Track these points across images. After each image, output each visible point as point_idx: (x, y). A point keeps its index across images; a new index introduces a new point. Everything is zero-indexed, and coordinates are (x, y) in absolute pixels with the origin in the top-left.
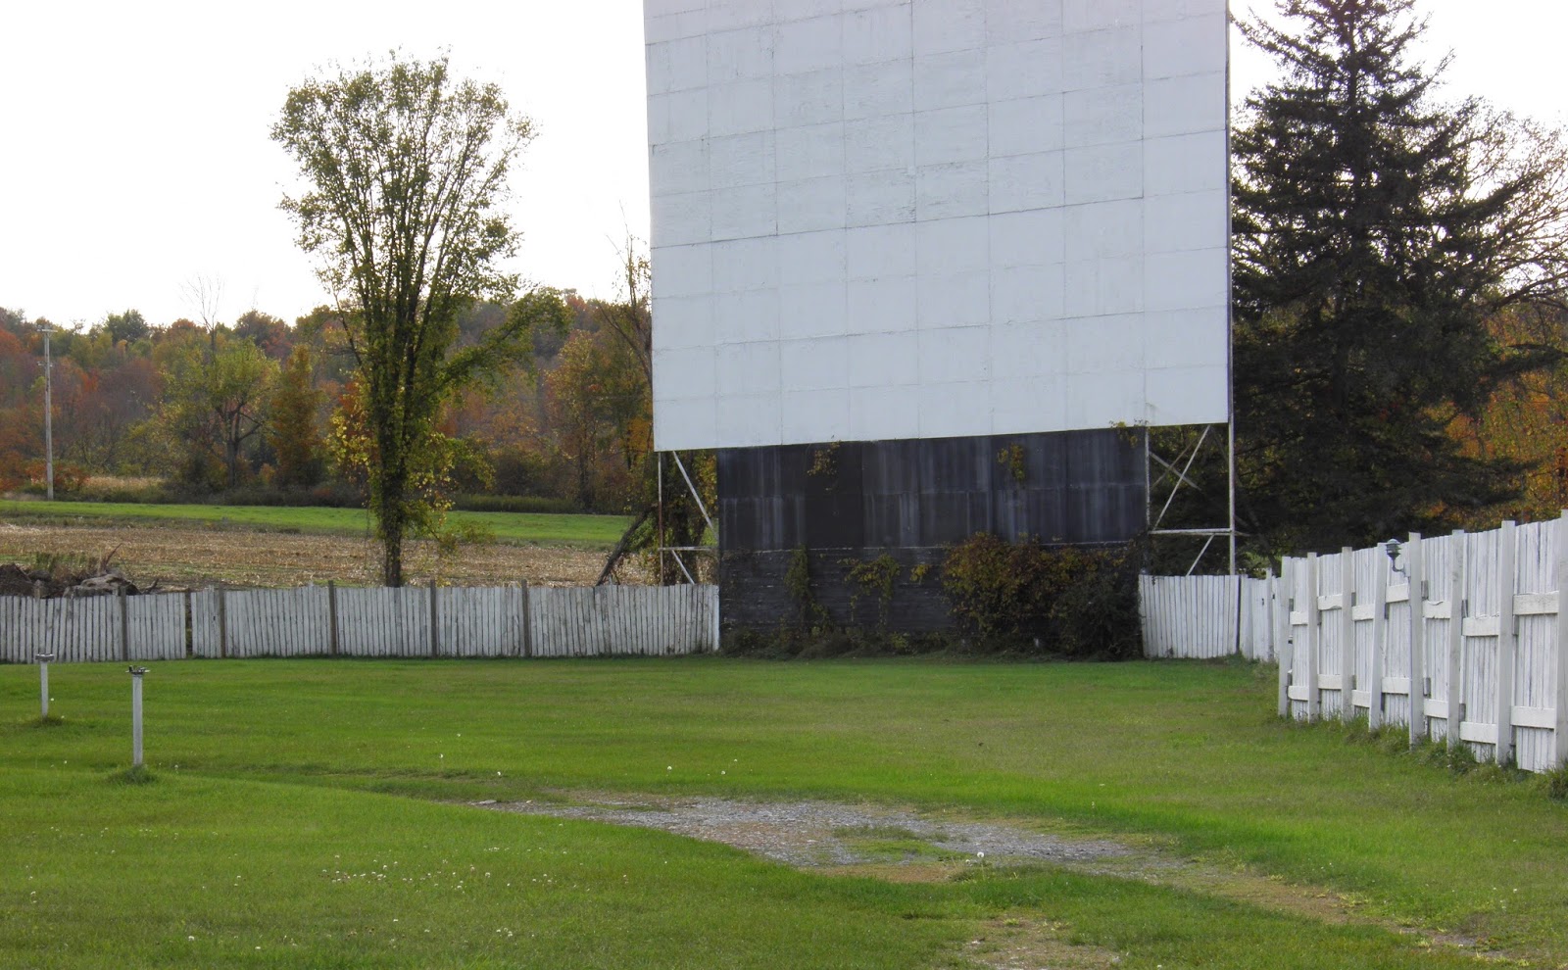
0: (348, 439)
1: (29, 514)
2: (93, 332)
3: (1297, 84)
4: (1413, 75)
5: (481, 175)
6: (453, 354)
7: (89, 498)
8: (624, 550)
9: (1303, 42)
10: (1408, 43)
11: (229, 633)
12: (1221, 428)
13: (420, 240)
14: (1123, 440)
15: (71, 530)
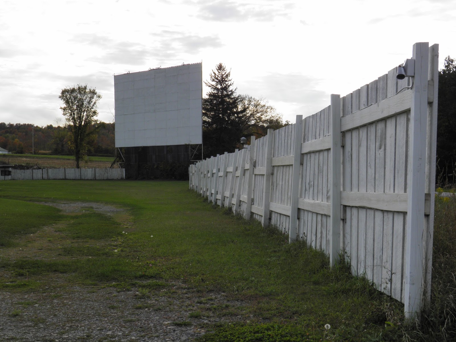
0: (71, 145)
1: (29, 156)
2: (45, 128)
3: (213, 92)
4: (231, 91)
5: (92, 104)
6: (87, 132)
7: (39, 154)
8: (114, 163)
9: (215, 86)
10: (230, 86)
11: (49, 175)
12: (201, 145)
13: (82, 114)
14: (186, 146)
15: (34, 159)
